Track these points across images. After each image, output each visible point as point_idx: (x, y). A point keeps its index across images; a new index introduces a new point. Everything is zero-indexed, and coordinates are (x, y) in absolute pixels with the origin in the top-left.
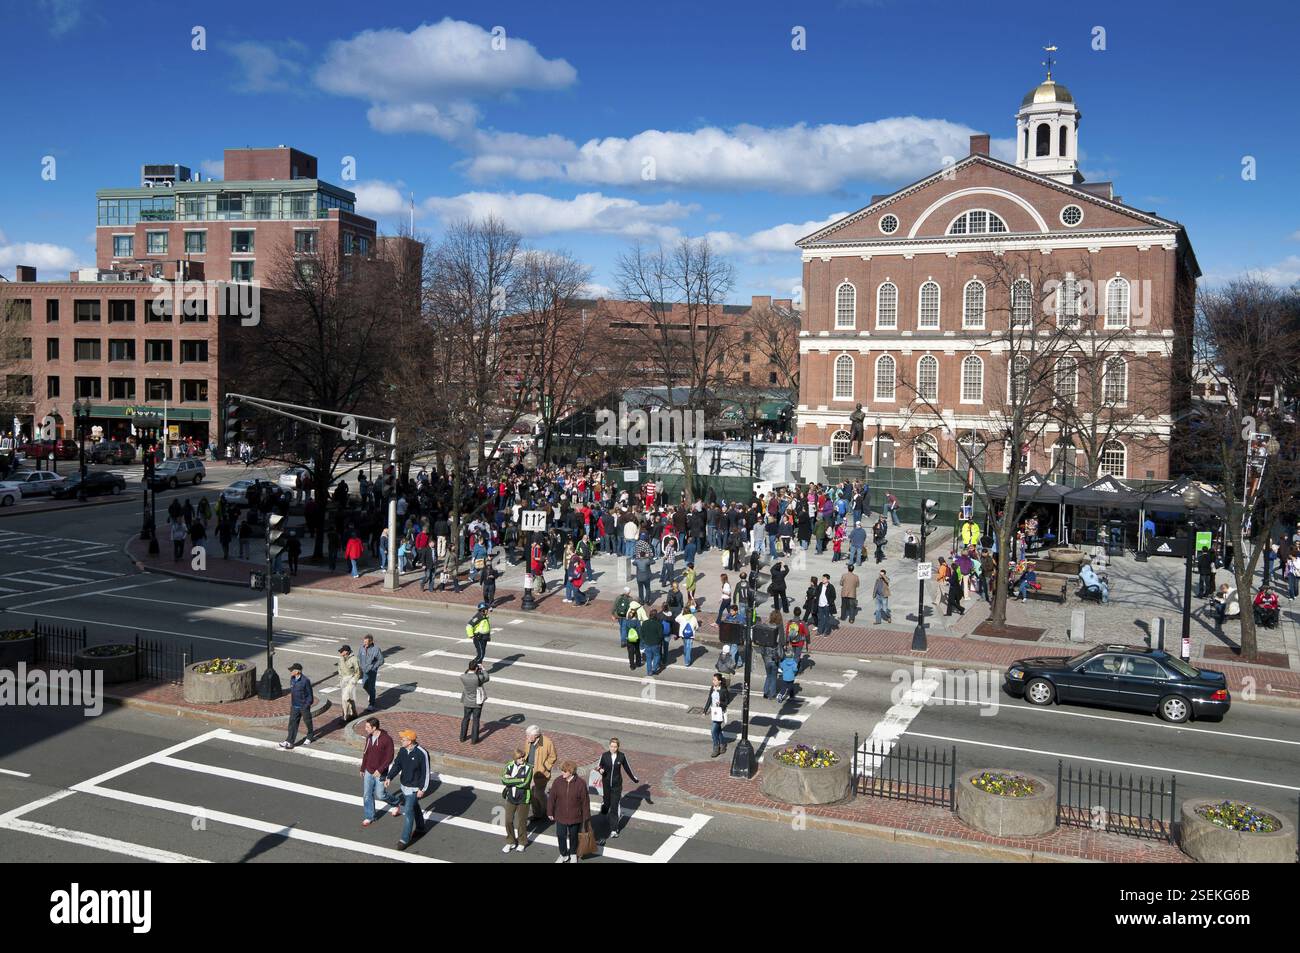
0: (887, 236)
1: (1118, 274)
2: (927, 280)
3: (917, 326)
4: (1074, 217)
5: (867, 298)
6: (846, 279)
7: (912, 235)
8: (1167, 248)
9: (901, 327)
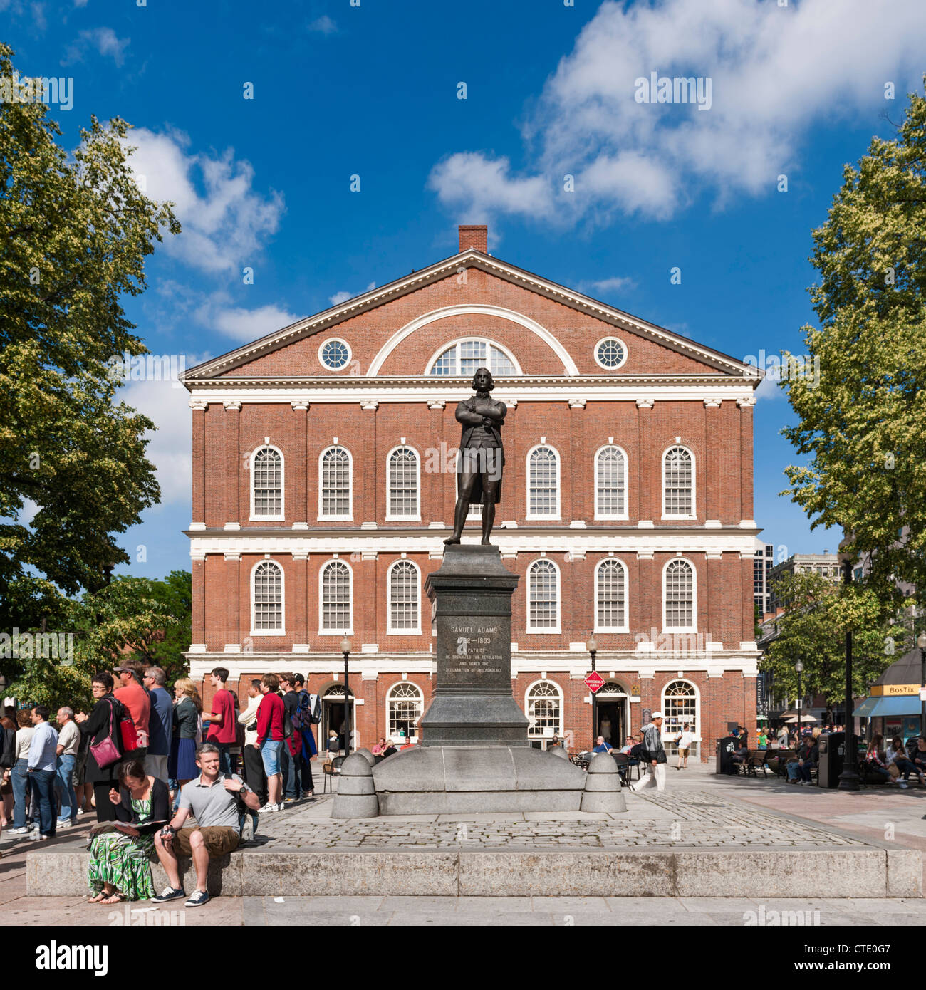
0: (333, 373)
1: (678, 440)
2: (399, 443)
3: (384, 514)
4: (614, 357)
5: (303, 470)
6: (267, 440)
7: (373, 371)
8: (743, 404)
9: (360, 516)
